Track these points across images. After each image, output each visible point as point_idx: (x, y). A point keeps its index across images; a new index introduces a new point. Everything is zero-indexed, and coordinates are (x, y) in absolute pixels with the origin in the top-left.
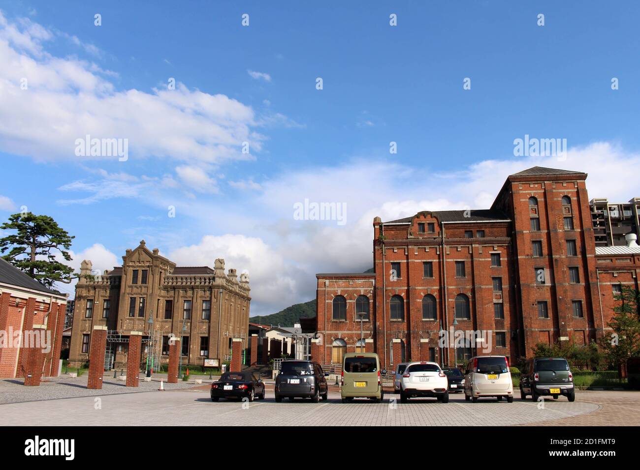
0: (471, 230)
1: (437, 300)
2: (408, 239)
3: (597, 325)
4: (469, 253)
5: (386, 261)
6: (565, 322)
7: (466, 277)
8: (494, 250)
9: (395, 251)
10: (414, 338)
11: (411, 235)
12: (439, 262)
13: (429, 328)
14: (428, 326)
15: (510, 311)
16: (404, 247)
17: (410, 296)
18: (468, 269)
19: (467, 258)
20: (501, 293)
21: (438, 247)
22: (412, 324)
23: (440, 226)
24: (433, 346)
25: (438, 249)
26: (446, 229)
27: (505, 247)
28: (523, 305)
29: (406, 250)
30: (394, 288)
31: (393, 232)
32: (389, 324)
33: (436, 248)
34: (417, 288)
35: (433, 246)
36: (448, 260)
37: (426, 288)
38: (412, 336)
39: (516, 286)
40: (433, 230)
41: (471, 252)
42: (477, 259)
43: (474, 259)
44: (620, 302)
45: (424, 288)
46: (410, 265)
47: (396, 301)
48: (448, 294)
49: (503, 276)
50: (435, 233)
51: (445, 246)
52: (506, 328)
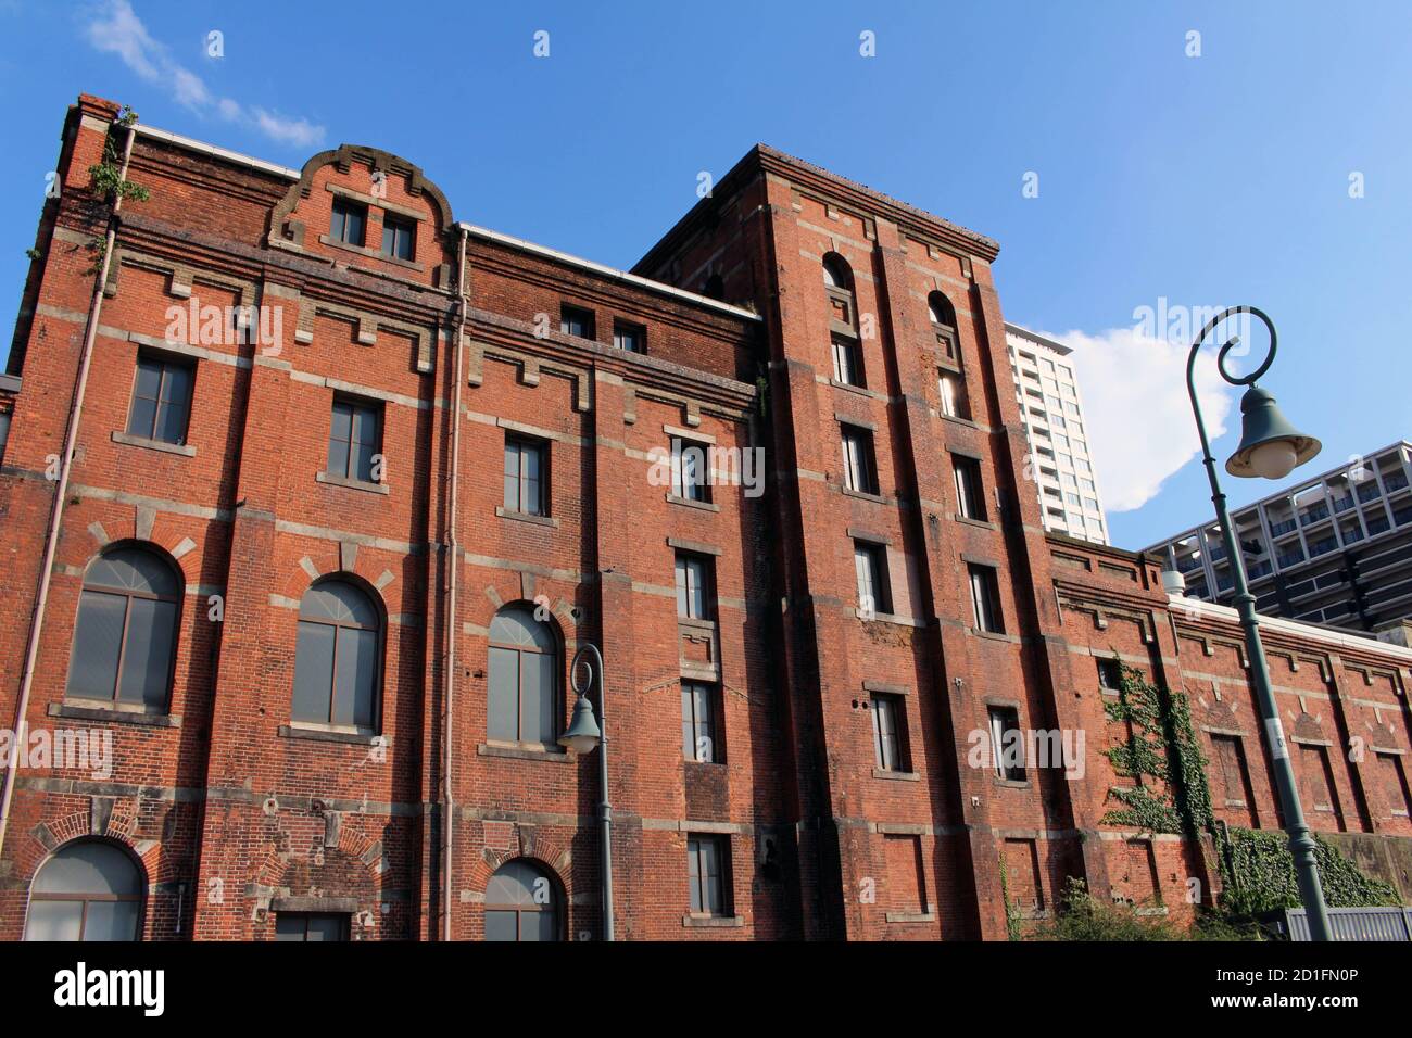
0: (589, 305)
1: (395, 619)
2: (265, 244)
3: (1082, 816)
4: (575, 408)
5: (111, 332)
6: (982, 795)
7: (556, 521)
8: (684, 423)
9: (177, 288)
10: (226, 836)
11: (287, 232)
12: (426, 416)
13: (331, 781)
14: (320, 766)
15: (753, 729)
16: (237, 282)
17: (234, 565)
19: (565, 430)
20: (710, 634)
21: (425, 334)
22: (223, 741)
23: (450, 238)
24: (345, 902)
25: (425, 347)
26: (475, 265)
27: (732, 425)
28: (823, 695)
30: (130, 498)
31: (181, 191)
33: (416, 339)
34: (280, 524)
35: (400, 324)
36: (476, 417)
37: (333, 535)
38: (213, 819)
39: (784, 602)
40: (410, 253)
41: (584, 404)
42: (615, 444)
43: (600, 439)
44: (1123, 729)
45: (320, 532)
46: (255, 384)
47: (133, 580)
48: (460, 593)
49: (718, 552)
50: (416, 265)
51: (464, 340)
52: (734, 813)
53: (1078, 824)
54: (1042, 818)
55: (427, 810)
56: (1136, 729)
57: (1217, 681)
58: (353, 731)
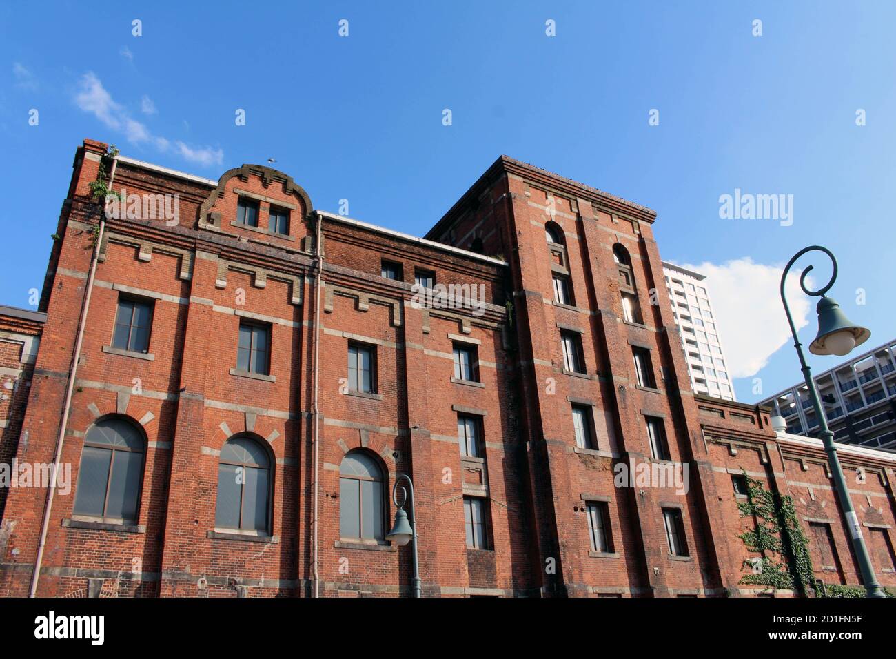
0: (399, 259)
1: (280, 461)
2: (196, 227)
4: (392, 324)
5: (102, 284)
6: (661, 566)
7: (381, 396)
8: (461, 332)
9: (142, 255)
11: (210, 219)
12: (298, 332)
13: (240, 566)
14: (233, 556)
15: (511, 527)
16: (179, 251)
17: (178, 429)
18: (387, 371)
19: (385, 338)
20: (481, 466)
21: (297, 281)
22: (172, 542)
23: (311, 220)
25: (296, 288)
26: (327, 237)
27: (491, 332)
28: (555, 504)
29: (186, 263)
30: (114, 388)
32: (62, 533)
33: (291, 284)
34: (207, 402)
35: (280, 275)
36: (326, 331)
37: (241, 408)
38: (165, 593)
39: (528, 444)
40: (286, 230)
41: (397, 322)
42: (418, 346)
43: (408, 343)
44: (751, 520)
45: (232, 407)
46: (191, 314)
47: (116, 439)
48: (322, 443)
49: (485, 413)
50: (290, 238)
51: (321, 284)
52: (500, 582)
53: (725, 584)
54: (701, 581)
55: (302, 584)
56: (760, 520)
57: (812, 488)
58: (255, 533)
